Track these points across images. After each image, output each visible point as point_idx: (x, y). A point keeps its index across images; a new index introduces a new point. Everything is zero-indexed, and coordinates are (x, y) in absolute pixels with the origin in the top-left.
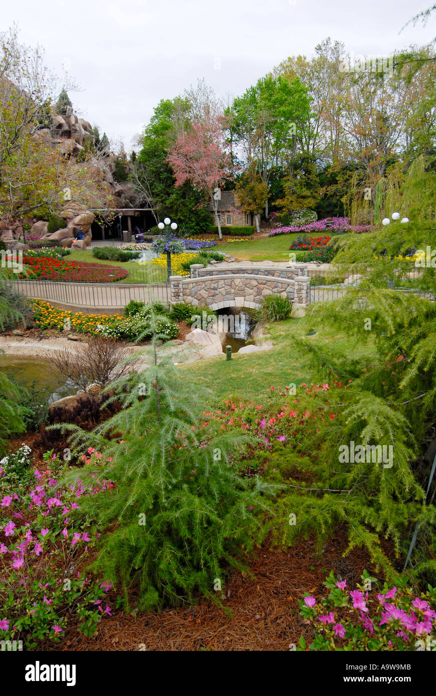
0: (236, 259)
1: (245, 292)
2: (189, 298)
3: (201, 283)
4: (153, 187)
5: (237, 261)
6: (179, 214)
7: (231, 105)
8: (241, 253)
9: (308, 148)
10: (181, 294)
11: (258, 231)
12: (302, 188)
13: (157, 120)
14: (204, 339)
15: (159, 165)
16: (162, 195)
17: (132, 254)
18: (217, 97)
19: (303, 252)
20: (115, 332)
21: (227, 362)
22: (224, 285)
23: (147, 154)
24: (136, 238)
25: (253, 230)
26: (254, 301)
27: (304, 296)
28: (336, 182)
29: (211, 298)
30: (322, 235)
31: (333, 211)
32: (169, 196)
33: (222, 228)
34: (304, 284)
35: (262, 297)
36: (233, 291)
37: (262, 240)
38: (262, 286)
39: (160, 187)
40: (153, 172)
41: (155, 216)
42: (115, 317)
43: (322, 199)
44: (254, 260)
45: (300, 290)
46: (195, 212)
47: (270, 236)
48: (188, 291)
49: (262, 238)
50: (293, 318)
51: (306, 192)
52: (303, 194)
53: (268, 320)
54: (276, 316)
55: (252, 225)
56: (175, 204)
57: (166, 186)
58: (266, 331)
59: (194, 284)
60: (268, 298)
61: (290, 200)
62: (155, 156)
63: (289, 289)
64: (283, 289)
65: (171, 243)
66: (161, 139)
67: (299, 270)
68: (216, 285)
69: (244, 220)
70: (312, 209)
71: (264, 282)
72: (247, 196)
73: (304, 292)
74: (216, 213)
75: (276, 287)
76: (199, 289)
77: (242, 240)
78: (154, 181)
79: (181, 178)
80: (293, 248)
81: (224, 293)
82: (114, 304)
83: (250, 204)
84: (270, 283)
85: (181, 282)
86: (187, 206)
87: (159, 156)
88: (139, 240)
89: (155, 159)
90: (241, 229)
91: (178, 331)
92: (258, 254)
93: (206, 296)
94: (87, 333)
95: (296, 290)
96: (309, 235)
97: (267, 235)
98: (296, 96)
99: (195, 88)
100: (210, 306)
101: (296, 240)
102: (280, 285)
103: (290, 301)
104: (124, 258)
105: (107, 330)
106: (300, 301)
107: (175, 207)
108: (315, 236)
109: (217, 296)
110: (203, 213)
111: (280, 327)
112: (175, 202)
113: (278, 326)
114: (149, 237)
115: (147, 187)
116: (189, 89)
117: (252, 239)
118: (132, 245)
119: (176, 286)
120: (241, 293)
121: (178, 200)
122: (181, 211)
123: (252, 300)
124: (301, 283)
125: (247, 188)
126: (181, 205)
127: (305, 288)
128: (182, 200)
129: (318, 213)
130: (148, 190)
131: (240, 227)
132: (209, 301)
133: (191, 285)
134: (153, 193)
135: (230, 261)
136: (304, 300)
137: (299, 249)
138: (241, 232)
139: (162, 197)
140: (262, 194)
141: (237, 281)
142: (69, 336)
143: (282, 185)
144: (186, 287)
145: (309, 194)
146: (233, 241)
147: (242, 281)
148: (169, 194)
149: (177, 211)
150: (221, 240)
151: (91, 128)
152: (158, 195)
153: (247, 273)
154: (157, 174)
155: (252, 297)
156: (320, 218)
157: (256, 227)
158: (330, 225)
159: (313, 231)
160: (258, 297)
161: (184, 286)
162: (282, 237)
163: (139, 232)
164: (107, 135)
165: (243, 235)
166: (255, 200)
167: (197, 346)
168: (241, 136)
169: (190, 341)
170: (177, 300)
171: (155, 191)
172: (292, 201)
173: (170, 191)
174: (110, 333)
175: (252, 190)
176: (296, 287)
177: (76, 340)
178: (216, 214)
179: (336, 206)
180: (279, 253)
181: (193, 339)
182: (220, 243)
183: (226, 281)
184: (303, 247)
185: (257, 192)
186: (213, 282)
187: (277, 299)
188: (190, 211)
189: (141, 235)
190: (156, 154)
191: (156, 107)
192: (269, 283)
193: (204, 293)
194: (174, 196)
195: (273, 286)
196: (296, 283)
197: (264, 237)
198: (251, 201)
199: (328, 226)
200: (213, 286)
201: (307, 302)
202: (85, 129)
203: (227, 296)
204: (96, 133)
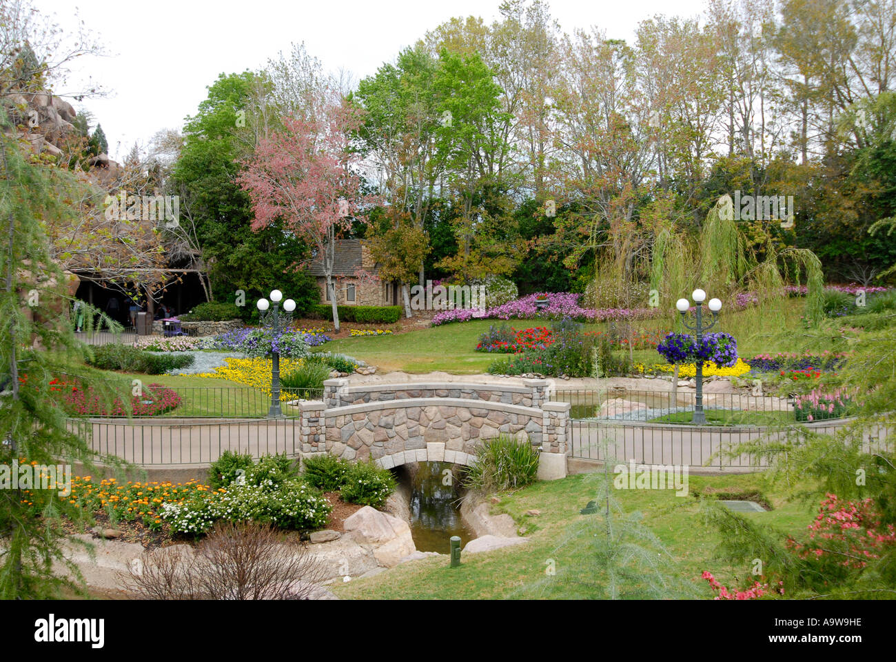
0: (378, 369)
1: (446, 433)
2: (338, 444)
3: (362, 416)
4: (202, 228)
5: (380, 372)
6: (254, 281)
7: (355, 88)
8: (384, 356)
9: (491, 169)
10: (322, 438)
11: (408, 316)
12: (488, 239)
13: (211, 108)
14: (381, 527)
15: (217, 189)
16: (221, 243)
17: (171, 359)
18: (326, 74)
19: (506, 356)
20: (202, 517)
21: (454, 570)
22: (405, 420)
23: (193, 168)
24: (165, 328)
25: (400, 314)
26: (464, 449)
27: (561, 438)
28: (551, 231)
29: (380, 444)
30: (532, 325)
31: (544, 281)
32: (234, 247)
33: (339, 309)
34: (561, 415)
35: (480, 443)
36: (422, 430)
37: (418, 332)
38: (480, 419)
39: (216, 229)
40: (204, 200)
41: (203, 284)
42: (192, 487)
43: (525, 260)
44: (413, 370)
45: (553, 427)
46: (285, 277)
47: (434, 326)
48: (335, 432)
49: (416, 329)
50: (543, 482)
51: (496, 246)
52: (493, 249)
53: (496, 486)
54: (511, 478)
55: (395, 303)
56: (248, 262)
57: (229, 228)
58: (496, 508)
59: (348, 418)
60: (493, 444)
61: (466, 260)
62: (209, 172)
63: (531, 426)
64: (521, 426)
65: (283, 338)
66: (219, 142)
67: (535, 390)
68: (390, 420)
69: (381, 293)
70: (507, 277)
71: (484, 411)
72: (387, 250)
73: (561, 430)
74: (329, 279)
75: (506, 422)
76: (357, 427)
77: (379, 332)
78: (205, 218)
79: (263, 213)
80: (482, 347)
81: (406, 435)
82: (176, 459)
83: (393, 265)
84: (495, 413)
85: (322, 414)
86: (271, 266)
87: (218, 172)
88: (170, 331)
89: (209, 178)
90: (376, 311)
91: (329, 511)
92: (418, 360)
93: (369, 441)
94: (134, 522)
95: (545, 428)
96: (509, 325)
97: (427, 322)
98: (479, 83)
99: (288, 58)
100: (378, 461)
101: (488, 333)
102: (514, 418)
103: (533, 447)
104: (155, 367)
105: (186, 513)
106: (555, 448)
107: (247, 266)
108: (521, 326)
109: (391, 441)
110: (300, 279)
111: (524, 500)
112: (248, 258)
113: (517, 498)
114: (190, 324)
115: (191, 228)
116: (276, 59)
117: (398, 329)
118: (157, 340)
119: (313, 421)
120: (438, 433)
121: (252, 254)
122: (258, 274)
123: (461, 449)
124: (555, 414)
125: (388, 235)
126: (258, 263)
127: (563, 423)
128: (261, 254)
129: (519, 284)
130: (193, 234)
131: (373, 306)
132: (376, 450)
133: (342, 420)
134: (202, 241)
135: (366, 372)
136: (562, 447)
137: (493, 351)
138: (376, 316)
139: (221, 248)
140: (416, 246)
141: (432, 412)
142: (95, 530)
143: (453, 233)
144: (333, 423)
145: (502, 250)
146: (361, 333)
147: (440, 411)
148: (234, 243)
149: (249, 274)
150: (337, 332)
151: (74, 115)
152: (212, 244)
153: (438, 396)
154: (212, 205)
155: (460, 441)
156: (522, 294)
157: (404, 307)
158: (543, 306)
159: (514, 317)
160: (472, 441)
161: (329, 422)
162: (457, 327)
163: (167, 314)
164: (102, 128)
165: (380, 322)
166: (403, 258)
167: (370, 540)
168: (372, 144)
169: (354, 533)
170: (313, 449)
171: (207, 236)
172: (470, 262)
173: (236, 238)
174: (192, 520)
175: (396, 239)
176: (546, 422)
177: (111, 538)
178: (330, 282)
179: (549, 272)
180: (457, 358)
181: (361, 527)
182: (335, 337)
183: (409, 410)
184: (502, 346)
185: (406, 243)
186: (385, 412)
187: (510, 444)
188: (275, 275)
189: (174, 320)
190: (212, 167)
191: (211, 85)
192: (492, 415)
193: (365, 434)
194: (244, 247)
195: (501, 420)
196: (546, 414)
197: (420, 328)
198: (395, 259)
199: (540, 309)
200: (384, 421)
201: (566, 450)
202: (64, 116)
203: (412, 440)
204: (82, 124)
